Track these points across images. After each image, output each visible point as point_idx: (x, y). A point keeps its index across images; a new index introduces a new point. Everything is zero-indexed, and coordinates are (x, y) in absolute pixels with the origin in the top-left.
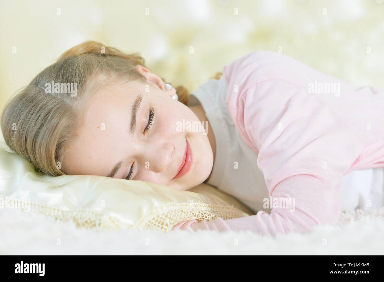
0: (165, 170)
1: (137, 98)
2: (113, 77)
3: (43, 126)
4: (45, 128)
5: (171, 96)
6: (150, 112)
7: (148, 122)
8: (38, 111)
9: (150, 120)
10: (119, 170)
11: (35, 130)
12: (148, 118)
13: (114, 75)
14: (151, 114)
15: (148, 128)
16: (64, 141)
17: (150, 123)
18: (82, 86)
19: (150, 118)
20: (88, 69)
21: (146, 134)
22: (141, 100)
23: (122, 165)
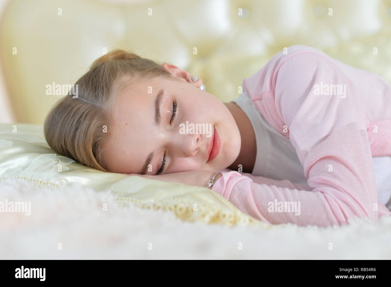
0: (194, 154)
1: (159, 92)
2: (136, 77)
3: (78, 129)
4: (80, 130)
5: (198, 87)
6: (174, 104)
7: (172, 113)
8: (72, 116)
9: (174, 111)
10: (152, 160)
11: (72, 134)
12: (172, 110)
13: (137, 75)
14: (175, 105)
15: (173, 118)
16: (99, 140)
17: (174, 113)
18: (108, 89)
19: (174, 109)
20: (113, 73)
21: (173, 124)
22: (163, 93)
23: (155, 155)
